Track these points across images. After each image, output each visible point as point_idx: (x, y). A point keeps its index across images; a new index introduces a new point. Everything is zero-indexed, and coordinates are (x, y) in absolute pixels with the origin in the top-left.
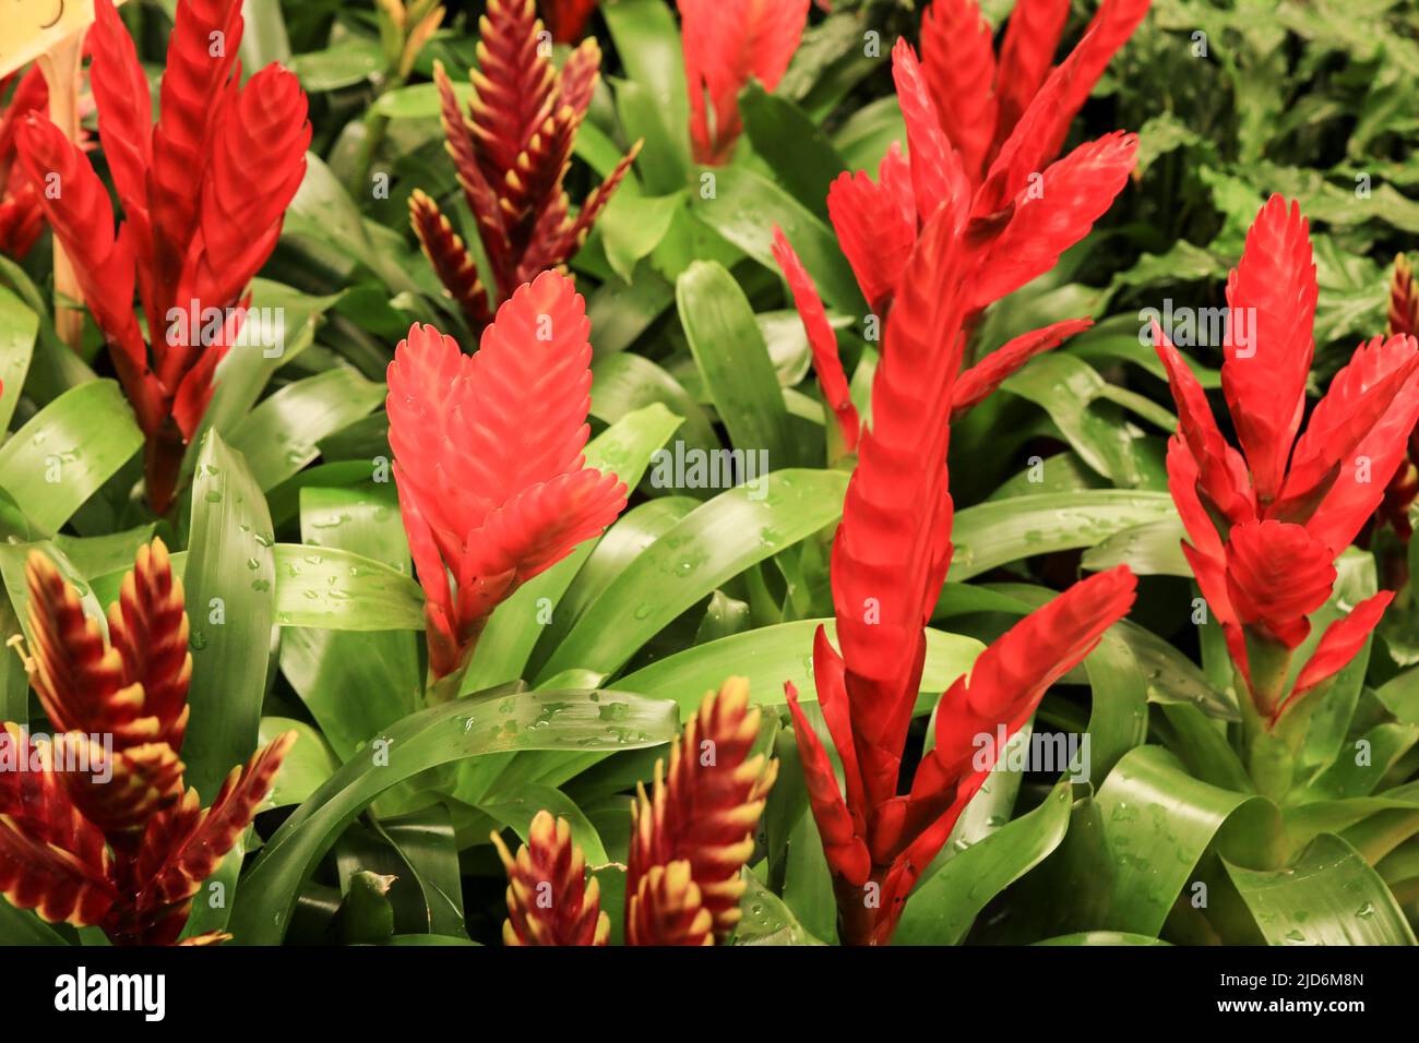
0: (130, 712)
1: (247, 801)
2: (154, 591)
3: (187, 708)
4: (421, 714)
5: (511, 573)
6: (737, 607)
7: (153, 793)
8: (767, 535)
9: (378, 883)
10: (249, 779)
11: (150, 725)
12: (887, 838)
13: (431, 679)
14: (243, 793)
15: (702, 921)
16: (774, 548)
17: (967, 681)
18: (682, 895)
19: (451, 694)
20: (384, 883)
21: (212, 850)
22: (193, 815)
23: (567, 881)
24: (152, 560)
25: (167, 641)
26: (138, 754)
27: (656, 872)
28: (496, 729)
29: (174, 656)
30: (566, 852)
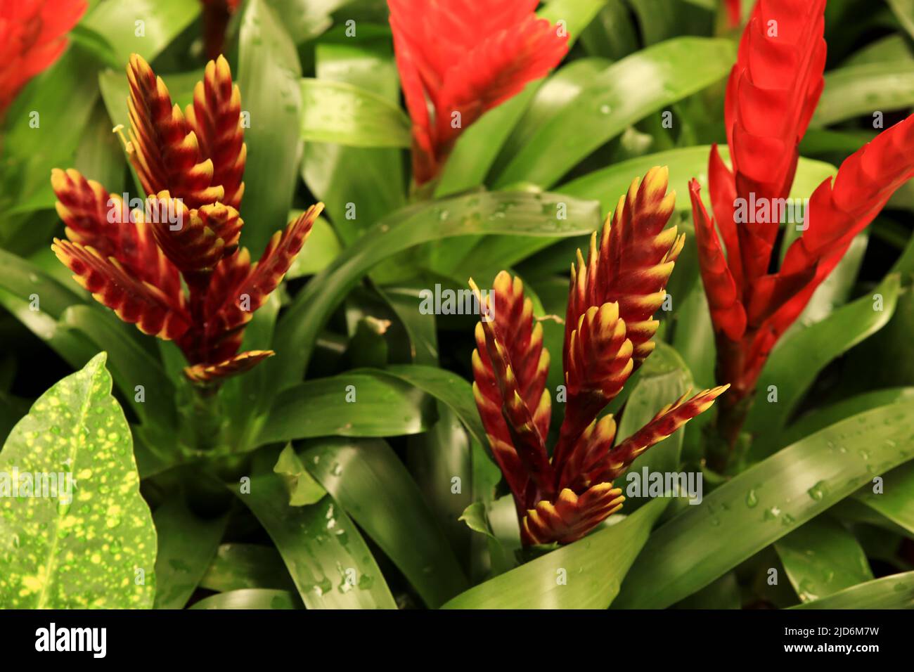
0: (204, 182)
1: (287, 254)
2: (219, 96)
3: (243, 185)
4: (406, 210)
5: (476, 104)
6: (644, 140)
7: (220, 241)
8: (667, 87)
9: (377, 327)
10: (288, 240)
11: (218, 191)
12: (759, 305)
13: (414, 186)
14: (283, 249)
15: (627, 348)
16: (672, 97)
17: (833, 182)
18: (612, 328)
19: (429, 196)
20: (382, 326)
21: (261, 290)
22: (245, 269)
23: (520, 323)
24: (217, 73)
25: (228, 134)
26: (209, 209)
27: (593, 311)
28: (464, 219)
29: (235, 145)
30: (519, 303)
